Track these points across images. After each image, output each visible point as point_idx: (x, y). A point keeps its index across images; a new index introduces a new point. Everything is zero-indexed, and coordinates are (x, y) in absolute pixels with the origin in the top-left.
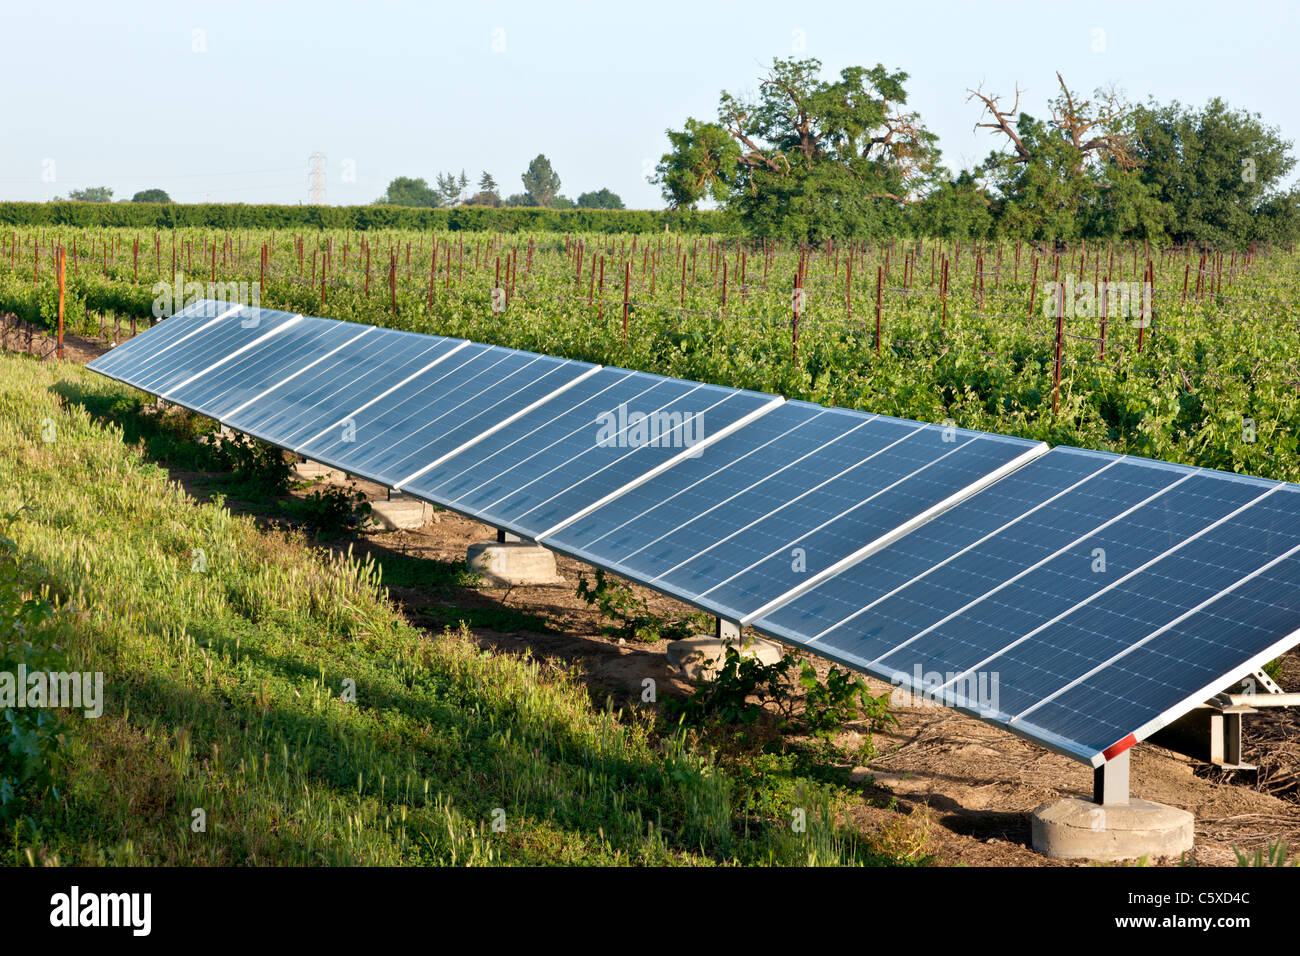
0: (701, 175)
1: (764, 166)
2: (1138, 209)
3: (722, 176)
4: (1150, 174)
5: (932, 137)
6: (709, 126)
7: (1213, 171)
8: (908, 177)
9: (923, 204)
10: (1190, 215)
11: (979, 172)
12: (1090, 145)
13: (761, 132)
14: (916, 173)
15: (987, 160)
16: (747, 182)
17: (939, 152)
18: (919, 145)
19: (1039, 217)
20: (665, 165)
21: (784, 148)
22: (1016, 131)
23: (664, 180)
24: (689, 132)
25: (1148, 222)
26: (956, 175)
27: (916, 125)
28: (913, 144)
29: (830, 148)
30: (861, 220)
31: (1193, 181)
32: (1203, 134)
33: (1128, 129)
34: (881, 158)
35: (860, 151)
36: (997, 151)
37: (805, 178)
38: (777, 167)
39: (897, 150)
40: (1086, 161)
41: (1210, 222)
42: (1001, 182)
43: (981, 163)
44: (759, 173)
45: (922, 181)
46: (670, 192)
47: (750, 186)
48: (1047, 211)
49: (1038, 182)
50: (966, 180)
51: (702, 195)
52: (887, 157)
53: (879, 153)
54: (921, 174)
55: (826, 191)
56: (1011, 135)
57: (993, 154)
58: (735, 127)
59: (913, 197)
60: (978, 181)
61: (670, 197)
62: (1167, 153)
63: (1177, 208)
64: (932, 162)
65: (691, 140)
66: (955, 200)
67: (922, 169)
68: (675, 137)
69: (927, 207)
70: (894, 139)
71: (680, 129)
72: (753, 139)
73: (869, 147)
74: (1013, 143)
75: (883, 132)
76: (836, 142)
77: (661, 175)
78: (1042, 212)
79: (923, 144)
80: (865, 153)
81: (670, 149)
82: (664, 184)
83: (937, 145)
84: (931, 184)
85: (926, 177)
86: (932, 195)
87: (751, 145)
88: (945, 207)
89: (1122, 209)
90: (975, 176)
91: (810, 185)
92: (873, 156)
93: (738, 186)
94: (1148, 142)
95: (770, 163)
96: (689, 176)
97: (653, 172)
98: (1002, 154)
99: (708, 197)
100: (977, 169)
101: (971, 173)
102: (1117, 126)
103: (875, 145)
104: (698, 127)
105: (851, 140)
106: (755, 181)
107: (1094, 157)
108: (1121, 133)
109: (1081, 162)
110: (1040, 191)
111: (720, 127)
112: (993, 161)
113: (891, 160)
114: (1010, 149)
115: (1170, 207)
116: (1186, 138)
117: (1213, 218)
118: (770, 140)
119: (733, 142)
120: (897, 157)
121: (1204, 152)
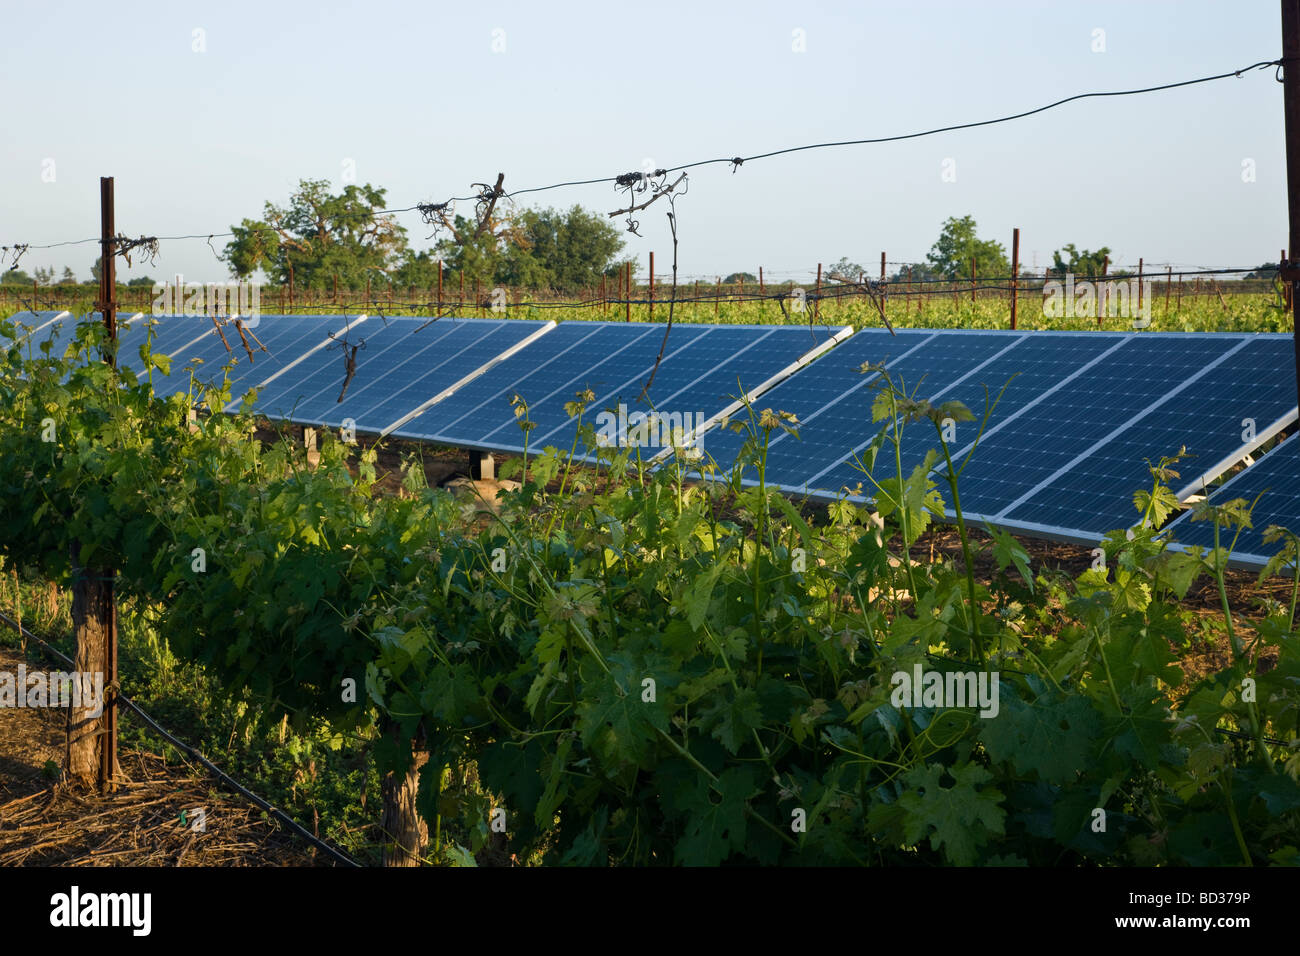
0: (254, 255)
1: (294, 248)
2: (532, 273)
3: (268, 255)
4: (537, 252)
5: (402, 230)
6: (259, 223)
7: (576, 248)
8: (388, 256)
9: (399, 272)
10: (564, 277)
11: (432, 252)
12: (501, 234)
13: (291, 227)
14: (393, 253)
15: (437, 245)
16: (283, 259)
17: (407, 240)
18: (394, 235)
19: (471, 279)
20: (229, 249)
21: (307, 238)
22: (454, 226)
23: (229, 258)
24: (244, 227)
25: (539, 282)
26: (417, 254)
27: (393, 222)
28: (391, 234)
29: (337, 237)
30: (360, 282)
31: (564, 255)
32: (568, 227)
33: (523, 225)
34: (370, 243)
35: (357, 239)
36: (443, 239)
37: (323, 256)
38: (304, 250)
39: (381, 239)
40: (499, 244)
41: (576, 281)
42: (446, 258)
43: (433, 246)
44: (293, 254)
45: (397, 258)
46: (233, 266)
47: (286, 262)
48: (477, 276)
49: (469, 257)
50: (423, 257)
51: (255, 268)
52: (374, 243)
53: (370, 240)
54: (396, 254)
55: (337, 264)
56: (451, 228)
57: (441, 241)
58: (275, 224)
59: (391, 268)
60: (431, 257)
61: (233, 270)
62: (548, 238)
63: (557, 273)
64: (403, 246)
65: (246, 233)
66: (419, 269)
67: (396, 250)
68: (236, 231)
69: (401, 274)
70: (379, 231)
71: (238, 226)
72: (287, 231)
73: (362, 236)
74: (452, 233)
75: (371, 227)
76: (341, 235)
77: (226, 256)
78: (473, 277)
79: (397, 234)
80: (360, 240)
81: (233, 239)
82: (229, 261)
83: (407, 235)
84: (402, 260)
85: (399, 256)
86: (404, 267)
87: (285, 235)
88: (413, 274)
89: (523, 273)
90: (430, 255)
91: (327, 261)
92: (364, 242)
93: (278, 262)
94: (536, 232)
95: (299, 247)
96: (247, 256)
97: (220, 254)
98: (446, 241)
99: (259, 269)
100: (431, 250)
101: (427, 252)
102: (516, 222)
103: (366, 236)
104: (250, 224)
105: (350, 231)
106: (290, 259)
107: (502, 244)
108: (519, 226)
109: (495, 245)
110: (471, 263)
111: (265, 224)
112: (440, 245)
113: (377, 245)
114: (451, 238)
115: (552, 272)
116: (559, 230)
117: (579, 279)
118: (297, 233)
119: (275, 233)
120: (382, 242)
121: (570, 238)
